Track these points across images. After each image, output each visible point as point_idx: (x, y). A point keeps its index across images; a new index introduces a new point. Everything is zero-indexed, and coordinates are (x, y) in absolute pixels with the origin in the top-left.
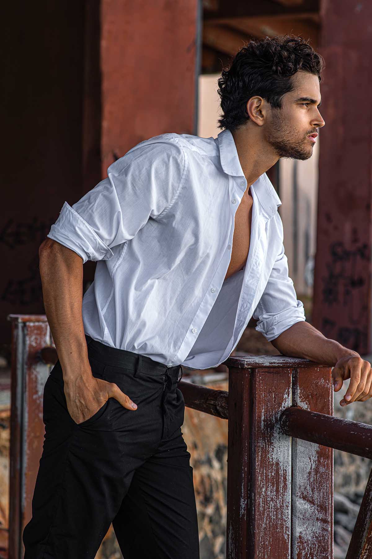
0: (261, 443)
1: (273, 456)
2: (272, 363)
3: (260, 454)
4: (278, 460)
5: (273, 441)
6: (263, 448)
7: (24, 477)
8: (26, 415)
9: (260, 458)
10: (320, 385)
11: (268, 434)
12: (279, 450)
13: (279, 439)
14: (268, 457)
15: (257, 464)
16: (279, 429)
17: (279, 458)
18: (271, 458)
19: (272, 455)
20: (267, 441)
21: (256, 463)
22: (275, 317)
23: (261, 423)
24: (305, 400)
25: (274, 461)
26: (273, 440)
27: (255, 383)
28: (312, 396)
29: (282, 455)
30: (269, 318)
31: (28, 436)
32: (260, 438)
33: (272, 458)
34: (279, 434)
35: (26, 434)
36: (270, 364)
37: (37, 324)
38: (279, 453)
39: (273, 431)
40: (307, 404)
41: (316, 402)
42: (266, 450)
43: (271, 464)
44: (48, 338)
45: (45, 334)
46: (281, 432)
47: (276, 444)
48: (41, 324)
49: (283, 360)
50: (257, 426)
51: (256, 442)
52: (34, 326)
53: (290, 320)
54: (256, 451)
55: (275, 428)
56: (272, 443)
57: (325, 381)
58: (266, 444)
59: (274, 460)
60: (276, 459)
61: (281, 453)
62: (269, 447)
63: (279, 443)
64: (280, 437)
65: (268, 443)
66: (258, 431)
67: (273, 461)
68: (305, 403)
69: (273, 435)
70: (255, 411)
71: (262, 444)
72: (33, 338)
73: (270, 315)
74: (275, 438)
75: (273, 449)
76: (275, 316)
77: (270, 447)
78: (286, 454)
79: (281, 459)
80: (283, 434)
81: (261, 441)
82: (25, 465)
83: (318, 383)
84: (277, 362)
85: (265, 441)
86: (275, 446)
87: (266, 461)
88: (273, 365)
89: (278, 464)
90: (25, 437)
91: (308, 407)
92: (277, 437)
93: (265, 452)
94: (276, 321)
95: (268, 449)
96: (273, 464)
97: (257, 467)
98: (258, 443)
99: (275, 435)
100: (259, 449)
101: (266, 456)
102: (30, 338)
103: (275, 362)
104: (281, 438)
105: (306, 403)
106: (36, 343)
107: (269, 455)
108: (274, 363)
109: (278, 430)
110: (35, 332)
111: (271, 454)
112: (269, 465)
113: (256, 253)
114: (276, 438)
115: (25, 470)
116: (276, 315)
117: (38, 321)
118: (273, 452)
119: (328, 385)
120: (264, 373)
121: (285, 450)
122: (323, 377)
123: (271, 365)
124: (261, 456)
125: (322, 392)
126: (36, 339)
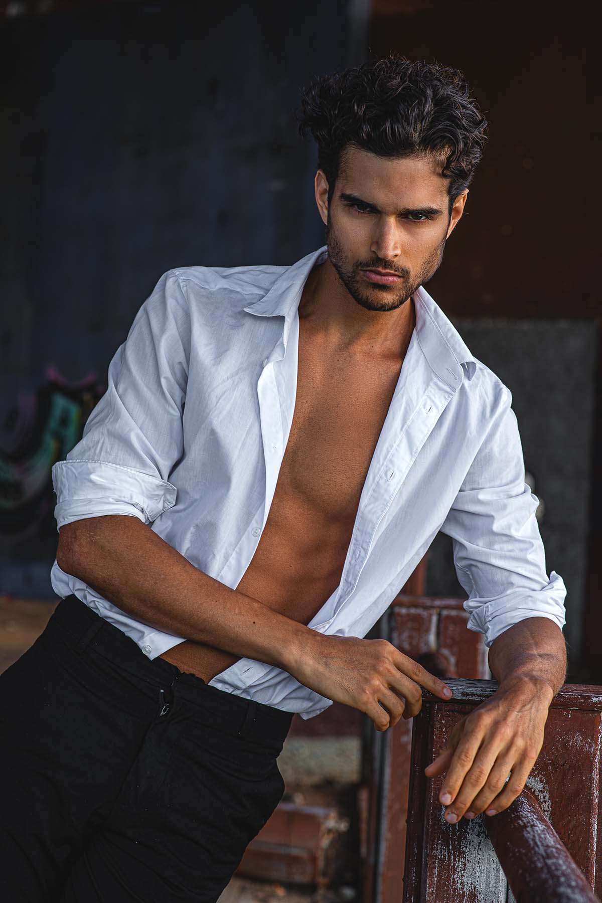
0: (439, 852)
1: (465, 879)
2: (467, 695)
3: (436, 871)
4: (475, 888)
5: (464, 848)
6: (442, 861)
7: (380, 881)
8: (388, 771)
9: (436, 879)
10: (573, 747)
11: (454, 833)
12: (477, 868)
13: (479, 846)
14: (454, 879)
15: (429, 891)
16: (480, 826)
17: (476, 883)
18: (460, 881)
19: (462, 876)
20: (452, 847)
21: (428, 889)
22: (488, 607)
23: (441, 812)
24: (538, 774)
25: (465, 889)
26: (466, 847)
27: (433, 732)
28: (553, 765)
29: (483, 879)
30: (480, 607)
31: (390, 808)
32: (437, 841)
33: (462, 883)
34: (478, 835)
35: (386, 803)
36: (463, 695)
37: (413, 611)
38: (478, 874)
39: (467, 828)
40: (541, 781)
41: (563, 779)
42: (450, 865)
43: (459, 894)
44: (432, 638)
45: (428, 630)
46: (484, 832)
47: (472, 855)
48: (419, 611)
49: (491, 691)
50: (432, 815)
51: (430, 847)
52: (408, 615)
53: (514, 613)
54: (428, 866)
55: (470, 824)
56: (464, 852)
57: (585, 738)
58: (449, 852)
59: (466, 886)
60: (470, 885)
61: (482, 874)
62: (457, 860)
63: (479, 854)
64: (480, 843)
65: (454, 852)
66: (433, 826)
67: (463, 889)
68: (538, 779)
69: (466, 838)
70: (430, 786)
71: (441, 851)
72: (405, 635)
73: (481, 602)
74: (470, 844)
75: (465, 865)
76: (487, 604)
77: (459, 861)
78: (493, 878)
79: (482, 887)
80: (487, 836)
81: (440, 846)
82: (382, 859)
83: (568, 742)
84: (479, 693)
85: (449, 848)
86: (469, 859)
87: (448, 887)
88: (470, 697)
89: (475, 895)
90: (385, 810)
91: (544, 788)
92: (475, 841)
93: (448, 870)
94: (489, 614)
95: (454, 864)
96: (463, 895)
97: (429, 897)
98: (432, 849)
99: (469, 837)
100: (435, 862)
101: (449, 877)
102: (400, 635)
103: (475, 692)
104: (482, 844)
105: (541, 779)
106: (411, 644)
107: (456, 876)
108: (473, 695)
109: (477, 827)
110: (410, 625)
111: (460, 874)
112: (454, 895)
113: (390, 455)
114: (472, 844)
115: (382, 869)
116: (489, 603)
117: (416, 606)
118: (464, 870)
119: (590, 747)
120: (451, 713)
121: (492, 871)
122: (580, 731)
123: (464, 698)
124: (439, 875)
125: (577, 761)
126: (411, 637)
